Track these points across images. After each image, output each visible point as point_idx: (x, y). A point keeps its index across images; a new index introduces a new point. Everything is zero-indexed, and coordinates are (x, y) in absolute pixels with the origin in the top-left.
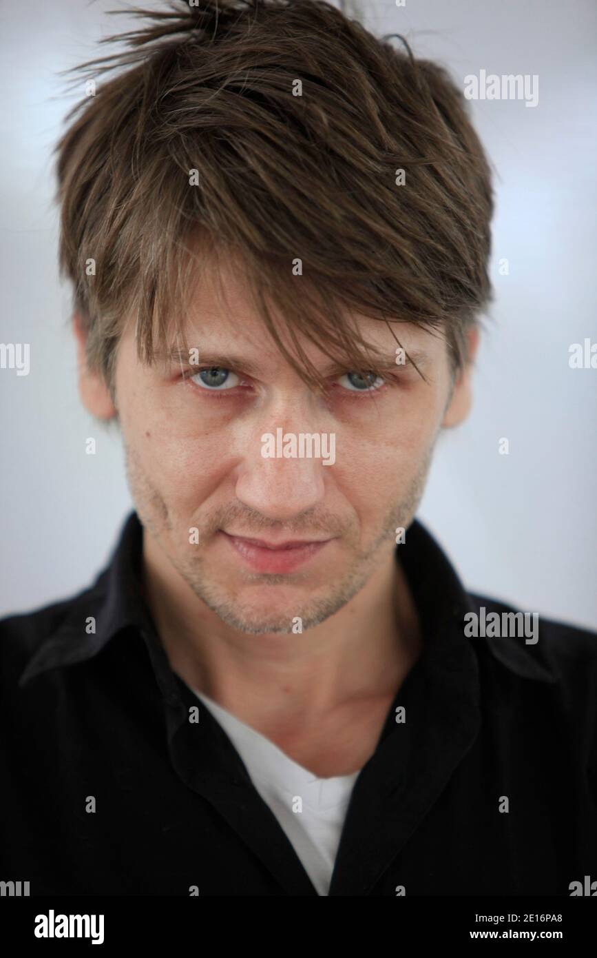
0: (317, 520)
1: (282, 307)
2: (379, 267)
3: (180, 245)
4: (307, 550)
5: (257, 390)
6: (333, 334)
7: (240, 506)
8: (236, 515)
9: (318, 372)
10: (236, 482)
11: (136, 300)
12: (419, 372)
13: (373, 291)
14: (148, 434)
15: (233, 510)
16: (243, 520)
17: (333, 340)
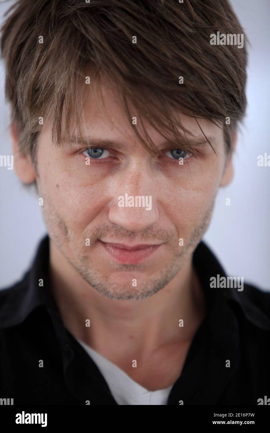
0: (155, 233)
1: (137, 107)
2: (192, 85)
3: (78, 72)
4: (148, 250)
5: (120, 159)
6: (167, 124)
7: (111, 225)
8: (108, 231)
9: (156, 147)
10: (109, 212)
11: (52, 108)
12: (212, 148)
13: (189, 99)
14: (57, 186)
15: (106, 227)
16: (112, 233)
17: (167, 127)
